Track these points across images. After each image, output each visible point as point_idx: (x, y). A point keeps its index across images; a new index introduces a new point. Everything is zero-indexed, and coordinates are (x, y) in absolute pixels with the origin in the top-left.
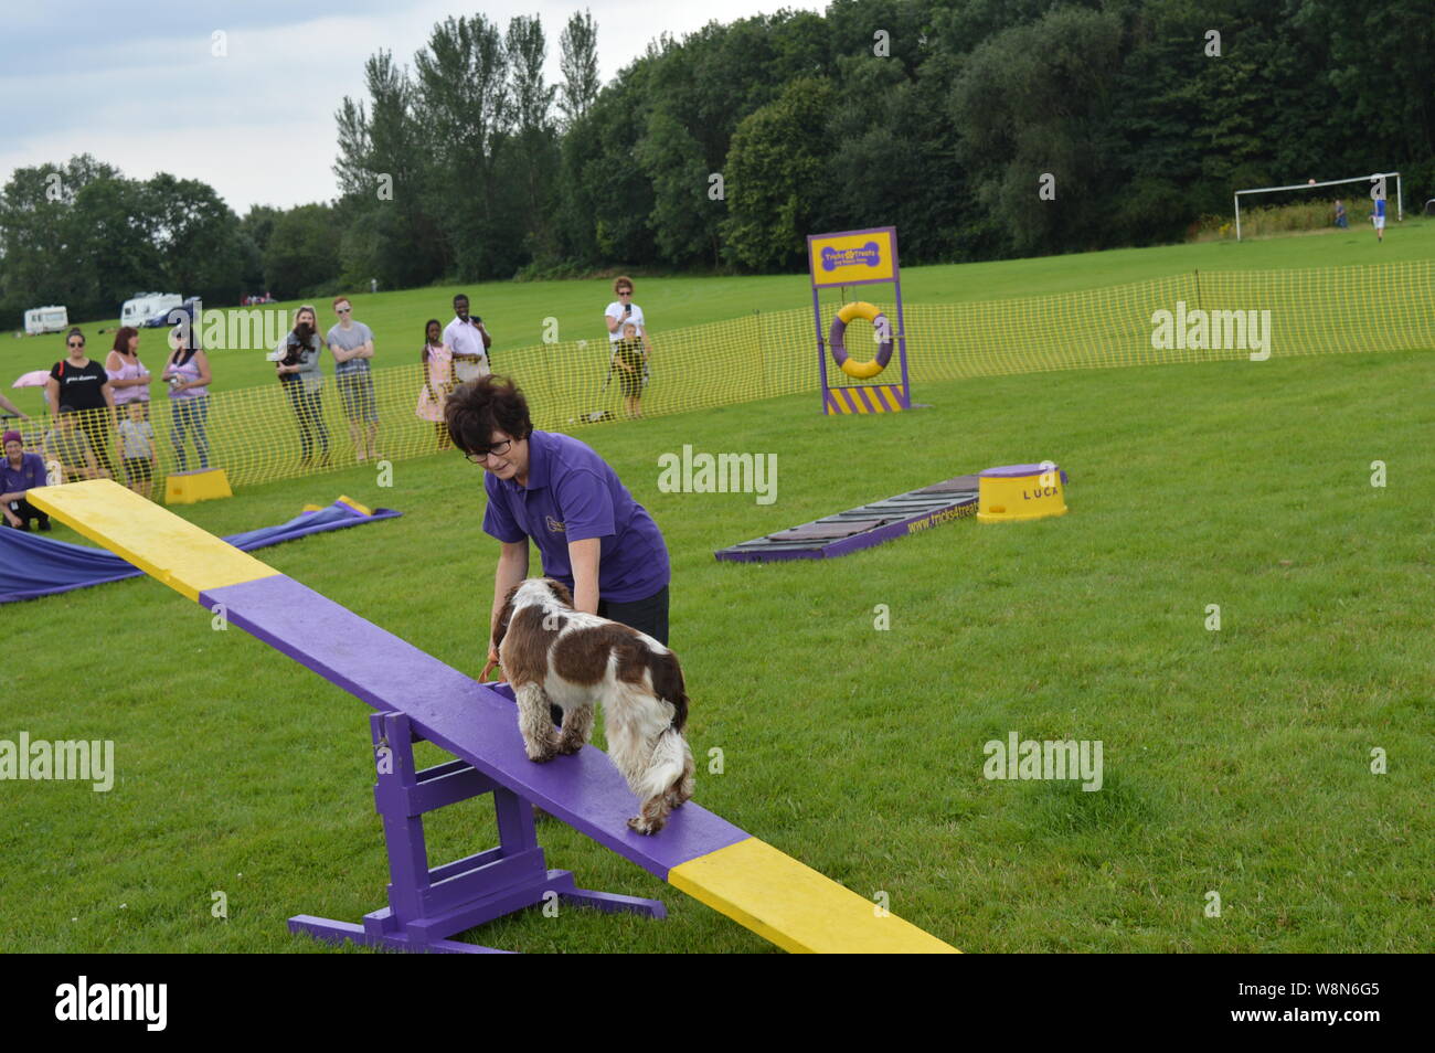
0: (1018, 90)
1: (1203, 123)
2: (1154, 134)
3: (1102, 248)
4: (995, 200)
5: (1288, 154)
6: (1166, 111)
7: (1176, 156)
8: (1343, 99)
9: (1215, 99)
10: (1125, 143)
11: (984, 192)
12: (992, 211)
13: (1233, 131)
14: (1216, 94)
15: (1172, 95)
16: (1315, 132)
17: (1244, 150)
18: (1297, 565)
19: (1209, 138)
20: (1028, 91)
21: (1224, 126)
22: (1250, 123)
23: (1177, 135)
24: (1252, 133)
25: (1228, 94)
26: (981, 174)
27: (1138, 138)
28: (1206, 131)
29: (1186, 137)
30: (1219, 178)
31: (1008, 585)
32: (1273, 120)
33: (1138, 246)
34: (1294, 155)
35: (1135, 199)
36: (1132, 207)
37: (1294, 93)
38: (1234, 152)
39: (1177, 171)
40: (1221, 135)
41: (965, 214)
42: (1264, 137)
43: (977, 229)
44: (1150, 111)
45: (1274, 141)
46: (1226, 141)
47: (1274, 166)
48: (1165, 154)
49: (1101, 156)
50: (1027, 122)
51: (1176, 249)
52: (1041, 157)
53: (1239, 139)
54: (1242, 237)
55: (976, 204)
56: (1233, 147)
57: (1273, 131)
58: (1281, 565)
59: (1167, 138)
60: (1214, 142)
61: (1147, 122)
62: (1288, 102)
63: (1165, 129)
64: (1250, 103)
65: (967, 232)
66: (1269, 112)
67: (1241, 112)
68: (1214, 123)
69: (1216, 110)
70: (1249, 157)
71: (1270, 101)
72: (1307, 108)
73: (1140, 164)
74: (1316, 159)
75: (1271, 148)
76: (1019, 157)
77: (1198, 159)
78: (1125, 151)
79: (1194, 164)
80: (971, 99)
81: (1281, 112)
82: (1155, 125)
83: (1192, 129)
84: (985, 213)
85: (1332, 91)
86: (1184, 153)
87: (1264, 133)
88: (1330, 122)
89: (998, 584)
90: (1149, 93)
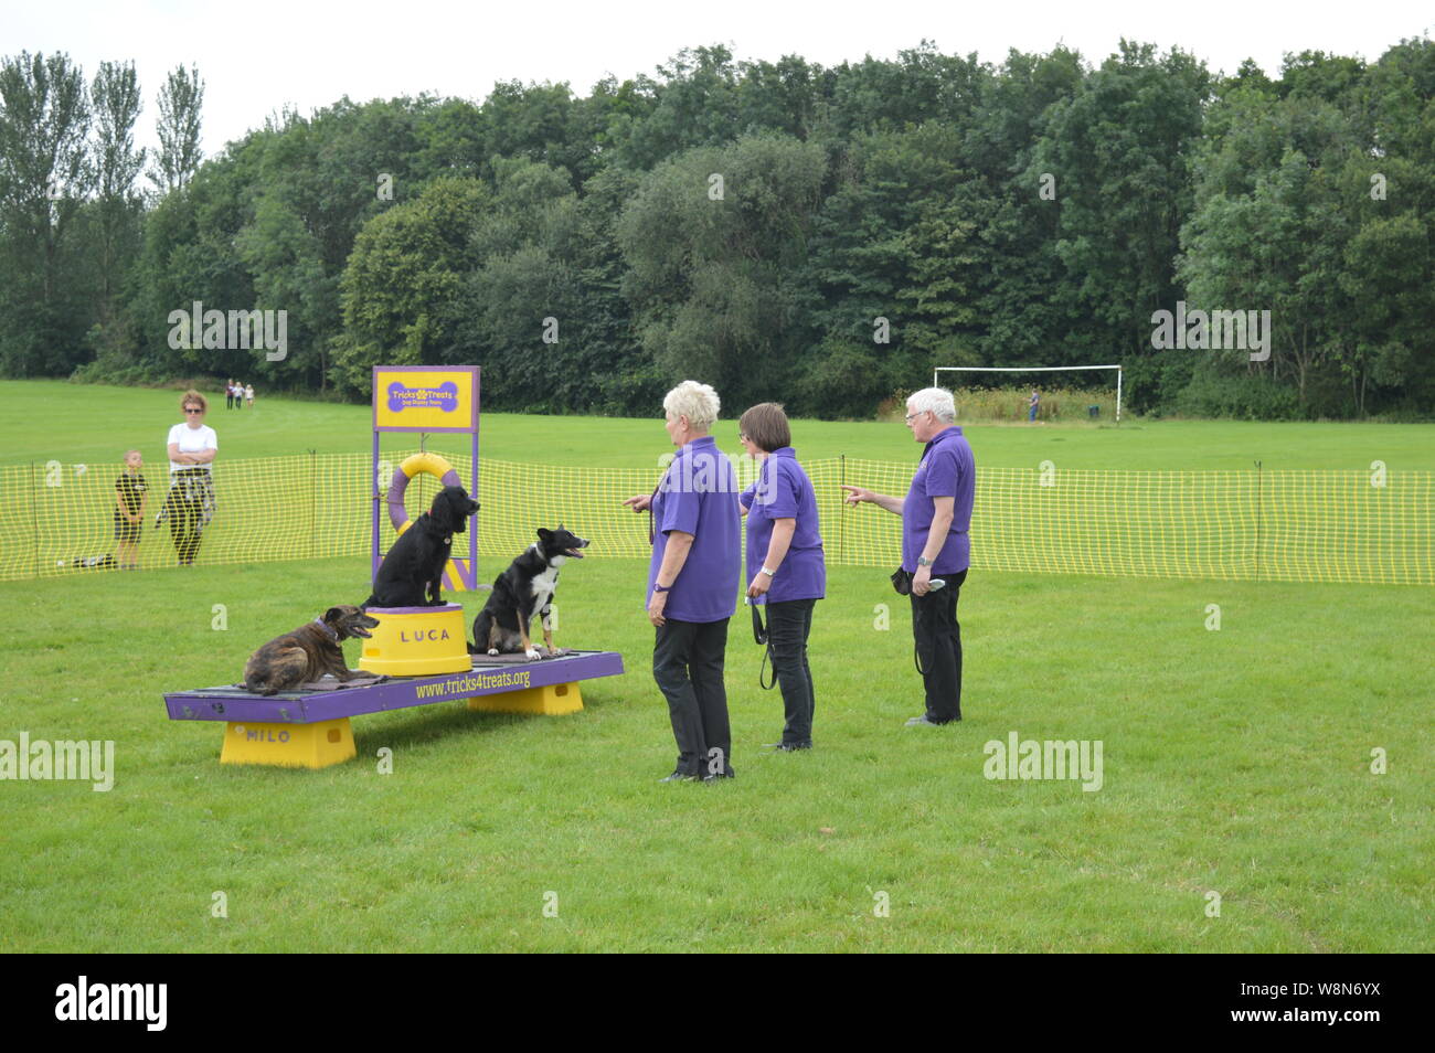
0: (700, 221)
1: (909, 284)
2: (852, 290)
4: (662, 347)
5: (1002, 331)
6: (869, 265)
7: (874, 318)
8: (1070, 273)
9: (925, 257)
10: (817, 296)
11: (649, 335)
12: (657, 359)
13: (942, 297)
14: (927, 251)
15: (877, 248)
16: (1035, 309)
17: (954, 320)
19: (914, 301)
20: (711, 223)
21: (933, 290)
22: (963, 291)
23: (878, 294)
24: (964, 301)
25: (940, 253)
26: (648, 314)
27: (833, 293)
28: (912, 293)
29: (889, 298)
30: (922, 351)
32: (986, 290)
33: (822, 418)
34: (1009, 333)
35: (824, 364)
36: (819, 374)
37: (1015, 261)
38: (941, 322)
40: (927, 300)
41: (625, 359)
42: (977, 308)
43: (638, 379)
44: (850, 263)
45: (988, 314)
46: (933, 308)
47: (986, 342)
48: (863, 316)
49: (791, 309)
50: (707, 259)
51: (865, 426)
52: (719, 304)
53: (948, 307)
55: (639, 349)
56: (941, 315)
57: (987, 302)
59: (866, 296)
60: (920, 308)
61: (846, 275)
62: (1008, 271)
63: (865, 286)
64: (964, 267)
65: (626, 381)
66: (985, 281)
67: (955, 277)
68: (923, 285)
69: (926, 270)
70: (959, 329)
71: (987, 267)
72: (1028, 280)
73: (832, 324)
74: (1034, 340)
75: (984, 321)
76: (694, 299)
77: (900, 324)
78: (817, 306)
79: (895, 331)
80: (644, 224)
81: (999, 282)
82: (854, 280)
83: (896, 290)
84: (648, 360)
85: (1058, 264)
87: (980, 302)
88: (1053, 299)
90: (851, 242)
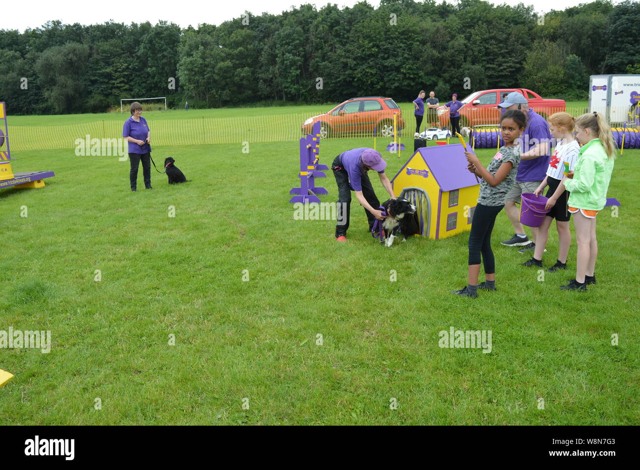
0: (57, 65)
1: (112, 79)
2: (98, 81)
3: (83, 113)
4: (50, 97)
5: (136, 90)
6: (102, 75)
7: (104, 88)
8: (152, 76)
9: (116, 73)
10: (89, 83)
11: (46, 94)
12: (49, 100)
13: (121, 82)
14: (116, 71)
15: (103, 71)
16: (144, 85)
17: (124, 88)
19: (114, 83)
20: (60, 66)
21: (118, 81)
22: (126, 81)
23: (105, 82)
24: (126, 83)
25: (119, 72)
26: (45, 89)
27: (94, 82)
28: (113, 82)
29: (107, 83)
30: (117, 96)
32: (132, 80)
33: (93, 113)
34: (138, 91)
35: (92, 100)
36: (91, 102)
37: (138, 73)
38: (122, 88)
39: (105, 93)
40: (117, 83)
41: (41, 100)
42: (130, 85)
43: (44, 105)
44: (97, 74)
45: (133, 86)
46: (119, 85)
47: (132, 93)
48: (101, 87)
49: (83, 87)
50: (60, 75)
51: (104, 114)
52: (64, 86)
53: (123, 85)
54: (123, 112)
55: (44, 98)
56: (121, 87)
57: (132, 83)
59: (102, 83)
60: (116, 85)
61: (96, 78)
62: (136, 76)
63: (101, 80)
64: (125, 75)
65: (41, 106)
66: (131, 78)
67: (124, 77)
68: (116, 80)
69: (116, 76)
70: (125, 90)
71: (131, 75)
72: (142, 78)
73: (94, 90)
74: (144, 92)
75: (132, 88)
76: (57, 85)
77: (111, 89)
78: (89, 85)
79: (110, 91)
80: (42, 66)
81: (134, 78)
82: (98, 79)
83: (109, 81)
84: (47, 101)
85: (148, 73)
86: (107, 87)
87: (130, 84)
88: (148, 82)
90: (97, 70)
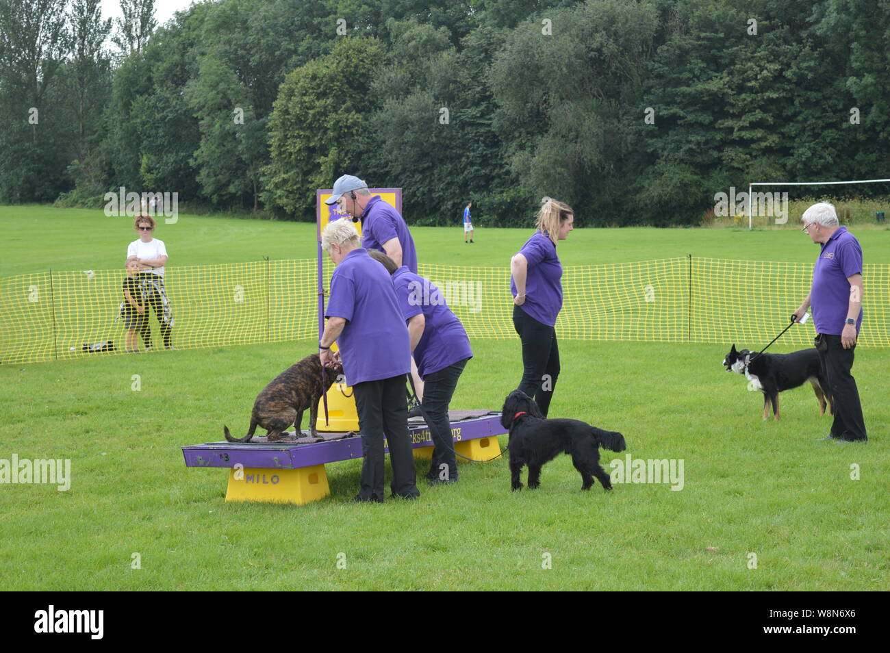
0: (555, 68)
1: (726, 115)
2: (679, 122)
3: (624, 223)
4: (526, 170)
5: (803, 152)
6: (694, 101)
7: (698, 143)
8: (859, 104)
9: (739, 93)
11: (516, 161)
12: (522, 180)
13: (754, 126)
14: (741, 89)
15: (700, 87)
16: (831, 134)
17: (763, 144)
18: (722, 552)
19: (731, 130)
20: (565, 70)
21: (746, 120)
22: (771, 120)
23: (701, 125)
24: (771, 129)
25: (751, 90)
26: (514, 144)
28: (729, 123)
29: (710, 127)
30: (738, 169)
31: (445, 550)
32: (789, 119)
33: (657, 226)
34: (809, 154)
35: (658, 182)
36: (654, 189)
37: (813, 95)
38: (753, 146)
39: (699, 159)
40: (742, 129)
41: (497, 181)
42: (783, 134)
43: (507, 196)
44: (678, 100)
45: (792, 138)
46: (746, 135)
47: (790, 162)
48: (689, 142)
49: (630, 138)
50: (562, 99)
51: (692, 232)
52: (573, 134)
53: (759, 133)
54: (754, 226)
55: (508, 172)
56: (752, 141)
57: (791, 129)
58: (706, 551)
59: (692, 126)
60: (736, 135)
61: (675, 110)
62: (807, 103)
63: (690, 118)
64: (772, 101)
65: (497, 198)
66: (789, 112)
67: (764, 109)
68: (737, 116)
69: (740, 104)
70: (767, 151)
71: (790, 101)
72: (824, 110)
73: (664, 149)
74: (830, 159)
75: (788, 145)
76: (552, 132)
77: (719, 148)
79: (715, 154)
80: (510, 72)
81: (800, 112)
82: (681, 113)
83: (716, 120)
84: (515, 181)
85: (849, 95)
86: (707, 142)
89: (434, 548)
90: (678, 83)
